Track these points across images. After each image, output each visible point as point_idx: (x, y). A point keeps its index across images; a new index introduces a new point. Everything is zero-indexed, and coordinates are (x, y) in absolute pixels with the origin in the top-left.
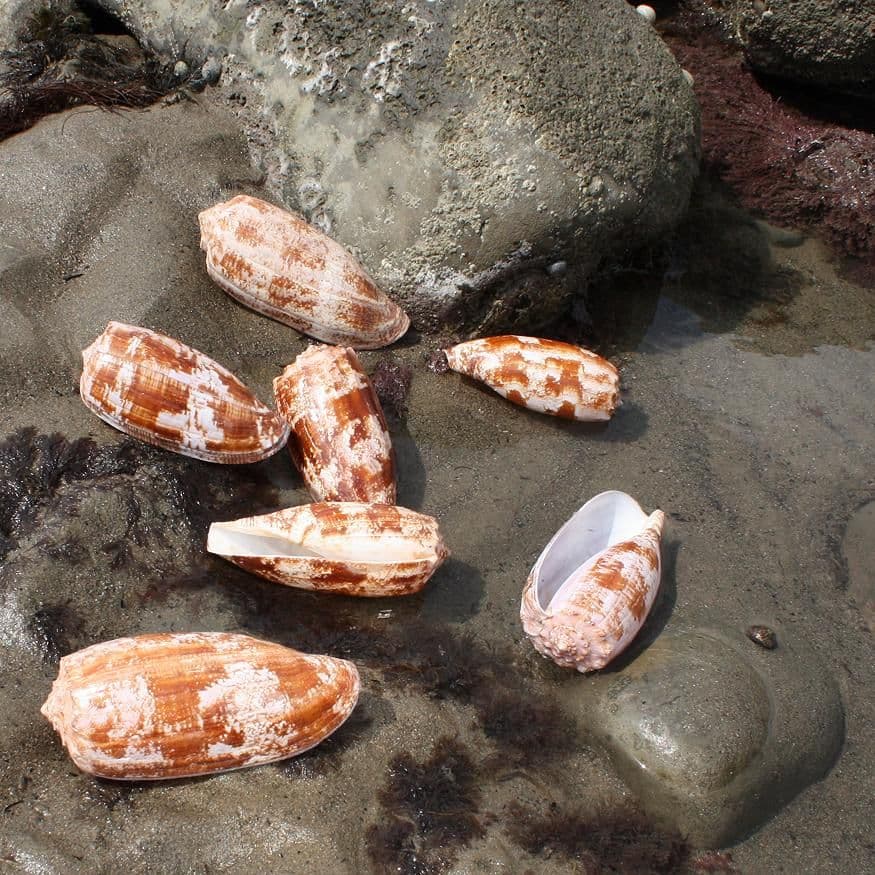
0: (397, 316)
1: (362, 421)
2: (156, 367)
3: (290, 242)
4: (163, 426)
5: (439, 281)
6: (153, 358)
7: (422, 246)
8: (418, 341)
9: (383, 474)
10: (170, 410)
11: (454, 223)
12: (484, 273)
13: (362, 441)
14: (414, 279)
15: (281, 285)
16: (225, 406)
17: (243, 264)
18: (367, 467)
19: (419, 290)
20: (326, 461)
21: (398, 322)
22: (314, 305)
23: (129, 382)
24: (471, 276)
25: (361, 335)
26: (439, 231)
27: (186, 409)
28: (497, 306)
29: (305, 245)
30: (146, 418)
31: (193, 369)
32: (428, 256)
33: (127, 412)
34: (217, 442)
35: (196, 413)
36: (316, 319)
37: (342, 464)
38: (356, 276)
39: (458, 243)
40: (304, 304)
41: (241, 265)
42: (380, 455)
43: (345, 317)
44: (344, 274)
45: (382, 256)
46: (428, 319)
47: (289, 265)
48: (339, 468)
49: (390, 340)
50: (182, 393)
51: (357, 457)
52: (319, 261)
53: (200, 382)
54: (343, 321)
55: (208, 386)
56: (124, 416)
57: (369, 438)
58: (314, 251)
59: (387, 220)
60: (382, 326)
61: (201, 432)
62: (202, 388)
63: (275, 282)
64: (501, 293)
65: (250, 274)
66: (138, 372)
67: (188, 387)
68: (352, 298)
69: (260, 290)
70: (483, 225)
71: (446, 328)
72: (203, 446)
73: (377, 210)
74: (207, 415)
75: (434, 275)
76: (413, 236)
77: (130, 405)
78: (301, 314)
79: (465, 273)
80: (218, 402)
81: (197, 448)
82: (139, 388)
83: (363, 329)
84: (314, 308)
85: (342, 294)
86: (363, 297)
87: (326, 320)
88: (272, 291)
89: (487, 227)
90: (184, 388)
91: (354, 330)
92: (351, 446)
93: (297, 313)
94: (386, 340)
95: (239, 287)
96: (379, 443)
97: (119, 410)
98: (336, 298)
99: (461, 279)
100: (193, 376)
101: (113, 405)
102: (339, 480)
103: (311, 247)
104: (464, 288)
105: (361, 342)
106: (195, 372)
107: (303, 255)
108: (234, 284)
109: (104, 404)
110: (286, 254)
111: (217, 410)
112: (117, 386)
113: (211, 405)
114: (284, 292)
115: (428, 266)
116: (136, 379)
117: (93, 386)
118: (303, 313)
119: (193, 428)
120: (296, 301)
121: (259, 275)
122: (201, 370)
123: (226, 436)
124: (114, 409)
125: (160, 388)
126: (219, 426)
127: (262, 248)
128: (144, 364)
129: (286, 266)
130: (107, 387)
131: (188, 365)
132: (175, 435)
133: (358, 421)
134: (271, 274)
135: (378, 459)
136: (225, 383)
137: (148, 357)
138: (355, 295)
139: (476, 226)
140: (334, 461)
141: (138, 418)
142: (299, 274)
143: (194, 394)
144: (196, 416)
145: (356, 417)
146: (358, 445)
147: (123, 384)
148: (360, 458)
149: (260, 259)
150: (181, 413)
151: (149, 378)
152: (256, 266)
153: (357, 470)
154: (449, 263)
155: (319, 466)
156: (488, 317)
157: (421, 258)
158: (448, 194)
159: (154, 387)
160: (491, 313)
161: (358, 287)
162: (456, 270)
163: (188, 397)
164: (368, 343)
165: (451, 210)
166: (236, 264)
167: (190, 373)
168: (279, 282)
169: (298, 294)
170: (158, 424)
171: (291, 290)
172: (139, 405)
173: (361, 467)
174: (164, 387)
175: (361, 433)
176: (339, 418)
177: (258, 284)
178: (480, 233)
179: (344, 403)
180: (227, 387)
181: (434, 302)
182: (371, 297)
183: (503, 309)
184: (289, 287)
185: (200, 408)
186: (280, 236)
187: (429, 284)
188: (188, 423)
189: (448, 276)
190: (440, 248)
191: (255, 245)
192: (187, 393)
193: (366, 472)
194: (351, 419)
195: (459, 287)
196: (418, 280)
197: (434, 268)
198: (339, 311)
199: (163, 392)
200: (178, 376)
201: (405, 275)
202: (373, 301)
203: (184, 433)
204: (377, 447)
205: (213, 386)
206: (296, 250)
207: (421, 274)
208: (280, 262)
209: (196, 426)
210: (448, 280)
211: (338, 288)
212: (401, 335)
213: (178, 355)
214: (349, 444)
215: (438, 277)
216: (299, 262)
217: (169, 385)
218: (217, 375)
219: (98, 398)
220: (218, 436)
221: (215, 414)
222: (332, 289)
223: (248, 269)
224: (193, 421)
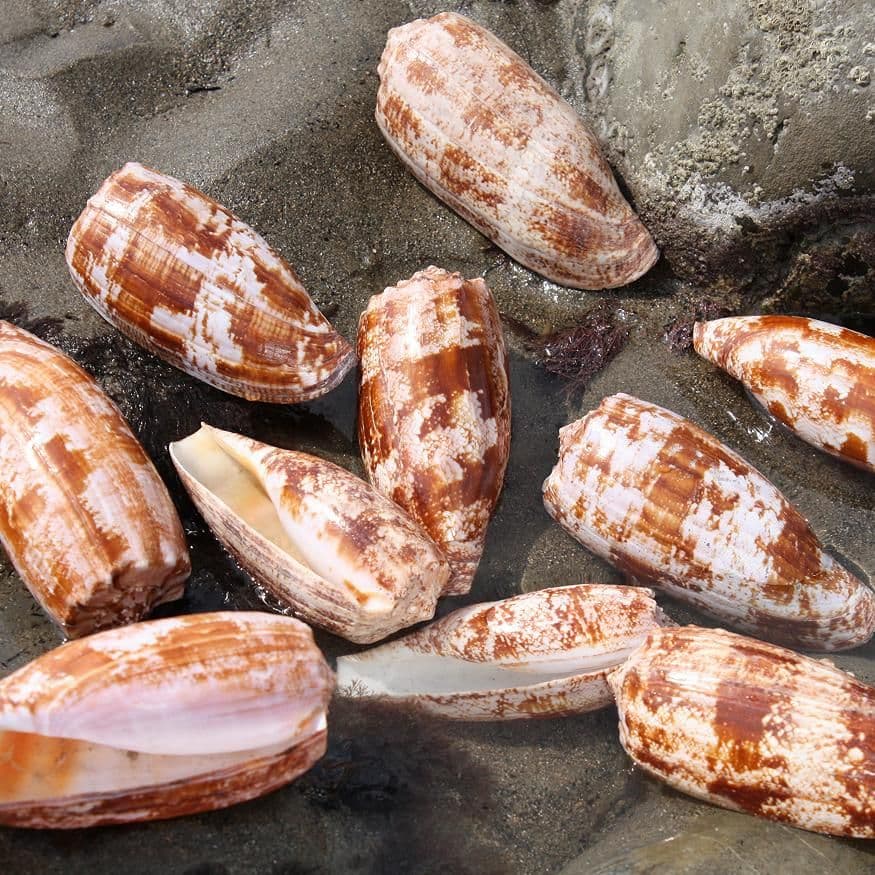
0: (635, 246)
1: (449, 399)
2: (160, 239)
3: (482, 97)
4: (159, 328)
5: (710, 204)
6: (161, 227)
7: (695, 143)
8: (669, 294)
9: (464, 485)
10: (169, 306)
11: (742, 115)
12: (776, 204)
13: (440, 428)
14: (677, 193)
15: (456, 161)
16: (252, 313)
17: (410, 118)
18: (439, 472)
19: (683, 213)
20: (385, 453)
21: (635, 255)
22: (500, 202)
23: (119, 257)
24: (756, 205)
25: (567, 264)
26: (721, 123)
27: (192, 307)
28: (803, 263)
29: (507, 107)
30: (137, 312)
31: (216, 251)
32: (701, 161)
33: (114, 298)
34: (233, 364)
35: (206, 317)
36: (502, 224)
37: (404, 461)
38: (575, 169)
39: (743, 148)
40: (486, 196)
41: (406, 117)
42: (464, 455)
43: (542, 229)
44: (553, 162)
45: (647, 148)
46: (692, 261)
47: (473, 133)
48: (398, 466)
49: (617, 281)
50: (190, 285)
51: (426, 453)
52: (520, 135)
53: (221, 272)
54: (539, 236)
55: (231, 279)
56: (111, 305)
57: (453, 426)
58: (518, 117)
59: (666, 92)
60: (603, 257)
61: (210, 345)
62: (223, 282)
63: (449, 154)
64: (809, 243)
65: (417, 136)
66: (135, 244)
67: (202, 277)
68: (557, 202)
69: (430, 162)
70: (780, 126)
71: (722, 282)
72: (213, 367)
73: (659, 73)
74: (221, 322)
75: (704, 193)
76: (688, 125)
77: (117, 289)
78: (481, 211)
79: (746, 199)
80: (241, 306)
81: (206, 368)
82: (130, 266)
83: (570, 255)
84: (499, 206)
85: (542, 192)
86: (578, 204)
87: (516, 229)
88: (445, 167)
89: (785, 130)
90: (194, 277)
91: (554, 252)
92: (421, 436)
93: (476, 209)
94: (609, 280)
95: (405, 151)
96: (470, 436)
97: (104, 293)
98: (532, 196)
99: (740, 207)
100: (213, 261)
101: (98, 285)
102: (396, 485)
103: (515, 111)
104: (745, 222)
105: (568, 275)
106: (218, 256)
107: (496, 122)
108: (399, 144)
109: (88, 282)
110: (472, 114)
111: (238, 317)
112: (104, 258)
113: (230, 309)
114: (459, 172)
115: (697, 176)
116: (130, 254)
117: (76, 254)
118: (483, 209)
119: (200, 338)
120: (476, 190)
121: (429, 139)
122: (228, 255)
123: (246, 358)
124: (99, 292)
125: (160, 272)
126: (236, 341)
127: (438, 97)
128: (146, 232)
129: (468, 134)
130: (91, 257)
131: (210, 243)
132: (176, 344)
133: (442, 398)
134: (444, 141)
135: (458, 461)
136: (261, 279)
137: (154, 224)
138: (565, 198)
139: (769, 126)
140: (394, 453)
141: (128, 311)
142: (485, 149)
143: (209, 288)
144: (204, 322)
145: (440, 392)
146: (433, 435)
147: (112, 258)
148: (430, 457)
149: (433, 115)
150: (184, 313)
151: (148, 254)
152: (426, 125)
153: (422, 474)
154: (725, 178)
155: (376, 458)
156: (790, 279)
157: (690, 162)
158: (744, 67)
159: (152, 269)
160: (794, 272)
161: (573, 188)
162: (735, 190)
163: (198, 291)
164: (578, 278)
165: (742, 93)
166: (400, 116)
167: (209, 257)
168: (453, 155)
169: (479, 179)
170: (152, 324)
171: (469, 172)
172: (130, 291)
173: (428, 470)
174: (166, 271)
175: (442, 417)
176: (414, 388)
177: (426, 153)
178: (774, 140)
179: (427, 367)
180: (263, 286)
181: (700, 237)
182: (593, 206)
183: (812, 269)
184: (466, 167)
185: (211, 309)
186: (470, 85)
187: (697, 205)
188: (194, 330)
189: (722, 199)
190: (717, 151)
191: (429, 92)
192: (197, 286)
193: (434, 479)
194: (432, 393)
195: (738, 220)
196: (682, 196)
197: (704, 181)
198: (535, 219)
199: (164, 277)
200: (191, 259)
201: (668, 183)
202: (594, 214)
203: (188, 343)
204: (463, 441)
205: (240, 281)
206: (489, 112)
207: (687, 187)
208: (459, 126)
209: (205, 336)
210: (722, 205)
211: (538, 183)
212: (636, 276)
213: (200, 227)
214: (419, 432)
215: (709, 196)
216: (488, 131)
217: (173, 270)
218: (252, 265)
219: (82, 272)
220: (234, 356)
221: (233, 322)
222: (528, 183)
223: (415, 126)
224: (200, 327)
